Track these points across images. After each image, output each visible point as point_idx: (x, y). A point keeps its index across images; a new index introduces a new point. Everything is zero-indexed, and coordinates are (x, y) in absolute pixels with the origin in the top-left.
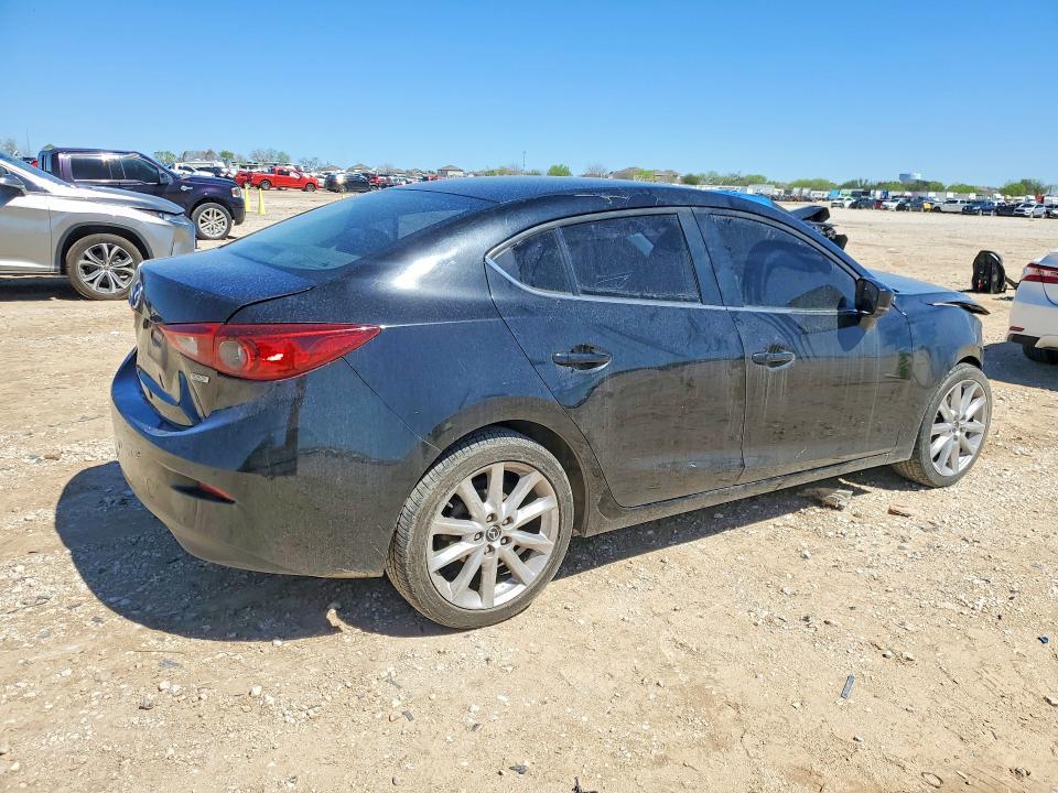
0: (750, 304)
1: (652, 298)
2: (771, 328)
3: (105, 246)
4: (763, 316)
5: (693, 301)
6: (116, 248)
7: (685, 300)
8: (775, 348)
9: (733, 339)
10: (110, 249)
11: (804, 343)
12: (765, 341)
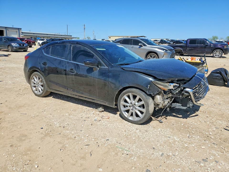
0: (73, 61)
1: (58, 57)
2: (73, 66)
3: (152, 55)
4: (73, 63)
5: (64, 59)
6: (154, 56)
7: (63, 59)
8: (72, 69)
9: (65, 66)
10: (153, 56)
11: (78, 70)
12: (70, 68)
